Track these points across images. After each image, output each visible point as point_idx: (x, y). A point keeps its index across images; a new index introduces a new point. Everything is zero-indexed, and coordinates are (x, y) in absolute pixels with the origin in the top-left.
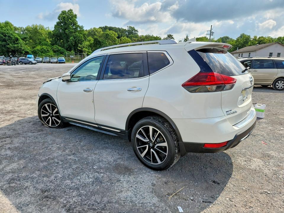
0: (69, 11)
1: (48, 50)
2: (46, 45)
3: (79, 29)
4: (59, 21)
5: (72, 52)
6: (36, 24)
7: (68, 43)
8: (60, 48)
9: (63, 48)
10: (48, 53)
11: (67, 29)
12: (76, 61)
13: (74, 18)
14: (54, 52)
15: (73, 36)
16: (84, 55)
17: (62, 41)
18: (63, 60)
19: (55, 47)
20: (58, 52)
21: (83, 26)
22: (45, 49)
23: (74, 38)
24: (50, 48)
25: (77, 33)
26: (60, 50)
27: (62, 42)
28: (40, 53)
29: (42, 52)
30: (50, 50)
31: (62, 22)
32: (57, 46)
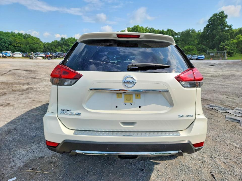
0: (220, 13)
1: (193, 49)
2: (192, 45)
3: (227, 29)
4: (209, 23)
5: (214, 50)
6: (190, 29)
7: (213, 42)
8: (204, 47)
9: (206, 47)
10: (192, 52)
11: (215, 29)
12: (215, 58)
13: (224, 19)
14: (198, 50)
15: (219, 36)
16: (224, 52)
17: (208, 40)
18: (202, 57)
19: (200, 46)
20: (201, 50)
21: (232, 25)
22: (191, 48)
23: (220, 37)
24: (195, 47)
25: (224, 32)
26: (203, 49)
27: (208, 42)
28: (186, 51)
29: (188, 51)
30: (195, 49)
31: (211, 24)
32: (202, 45)
